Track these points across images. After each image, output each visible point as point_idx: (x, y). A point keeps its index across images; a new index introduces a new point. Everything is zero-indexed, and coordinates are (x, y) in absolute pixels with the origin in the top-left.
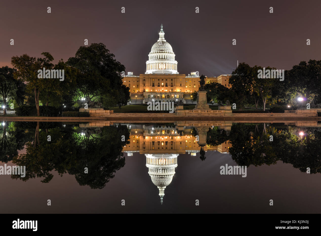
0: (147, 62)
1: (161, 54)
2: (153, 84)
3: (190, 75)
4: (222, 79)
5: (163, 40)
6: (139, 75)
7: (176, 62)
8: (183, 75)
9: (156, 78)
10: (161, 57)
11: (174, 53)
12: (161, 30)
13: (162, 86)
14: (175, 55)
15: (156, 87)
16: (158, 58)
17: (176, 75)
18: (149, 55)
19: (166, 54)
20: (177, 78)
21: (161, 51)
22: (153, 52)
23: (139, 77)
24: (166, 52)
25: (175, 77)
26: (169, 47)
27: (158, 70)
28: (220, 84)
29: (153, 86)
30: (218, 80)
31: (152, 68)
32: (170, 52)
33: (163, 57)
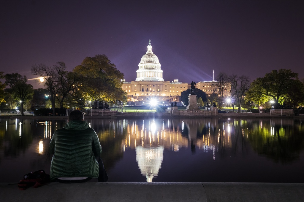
0: (137, 71)
1: (149, 64)
2: (143, 89)
3: (174, 82)
4: (201, 85)
5: (151, 53)
6: (131, 82)
7: (162, 71)
8: (168, 81)
9: (145, 85)
10: (149, 67)
11: (160, 63)
12: (149, 44)
13: (150, 91)
14: (161, 65)
15: (145, 92)
16: (147, 68)
17: (162, 82)
18: (139, 65)
19: (153, 64)
20: (163, 85)
21: (149, 62)
22: (142, 63)
23: (131, 83)
24: (153, 62)
25: (161, 83)
26: (156, 59)
27: (147, 78)
28: (199, 89)
29: (143, 91)
30: (197, 86)
31: (141, 76)
32: (156, 63)
33: (151, 67)
